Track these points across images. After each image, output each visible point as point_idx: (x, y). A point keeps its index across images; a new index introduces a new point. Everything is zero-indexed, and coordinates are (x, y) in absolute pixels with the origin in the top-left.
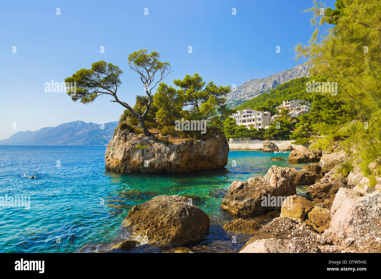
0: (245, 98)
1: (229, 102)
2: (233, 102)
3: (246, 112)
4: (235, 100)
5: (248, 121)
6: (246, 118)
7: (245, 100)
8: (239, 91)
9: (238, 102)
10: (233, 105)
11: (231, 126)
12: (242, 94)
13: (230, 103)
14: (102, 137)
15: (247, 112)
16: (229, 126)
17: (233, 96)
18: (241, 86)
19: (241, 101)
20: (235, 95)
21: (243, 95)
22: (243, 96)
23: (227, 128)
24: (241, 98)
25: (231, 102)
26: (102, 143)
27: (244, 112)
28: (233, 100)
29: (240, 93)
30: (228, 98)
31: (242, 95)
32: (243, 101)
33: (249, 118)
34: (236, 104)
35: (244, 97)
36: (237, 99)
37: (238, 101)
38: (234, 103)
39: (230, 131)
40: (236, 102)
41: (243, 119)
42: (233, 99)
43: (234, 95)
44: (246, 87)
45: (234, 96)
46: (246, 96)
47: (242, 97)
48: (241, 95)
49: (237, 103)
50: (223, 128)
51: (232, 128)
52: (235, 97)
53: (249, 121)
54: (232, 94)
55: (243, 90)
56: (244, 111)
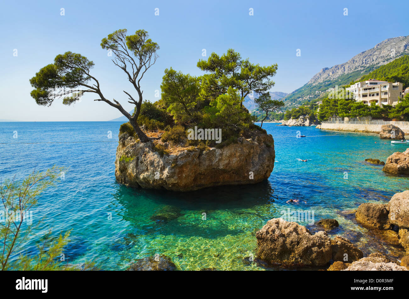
2: (362, 69)
3: (369, 84)
4: (365, 67)
5: (370, 95)
6: (368, 92)
7: (379, 65)
8: (371, 55)
9: (369, 68)
10: (362, 73)
11: (347, 102)
12: (375, 58)
13: (357, 71)
15: (371, 83)
16: (344, 102)
17: (362, 62)
18: (374, 48)
19: (373, 68)
20: (366, 60)
21: (376, 59)
22: (376, 61)
23: (341, 104)
24: (372, 64)
25: (359, 69)
27: (366, 84)
28: (362, 67)
29: (371, 57)
30: (356, 64)
31: (374, 59)
32: (376, 67)
33: (372, 91)
34: (366, 71)
35: (377, 62)
36: (368, 65)
37: (368, 67)
38: (363, 70)
39: (345, 109)
40: (367, 69)
41: (363, 93)
42: (363, 65)
43: (364, 60)
44: (380, 49)
45: (364, 61)
46: (380, 60)
47: (375, 63)
49: (368, 69)
50: (337, 104)
51: (348, 104)
52: (365, 63)
53: (371, 95)
54: (362, 59)
55: (376, 53)
56: (367, 82)
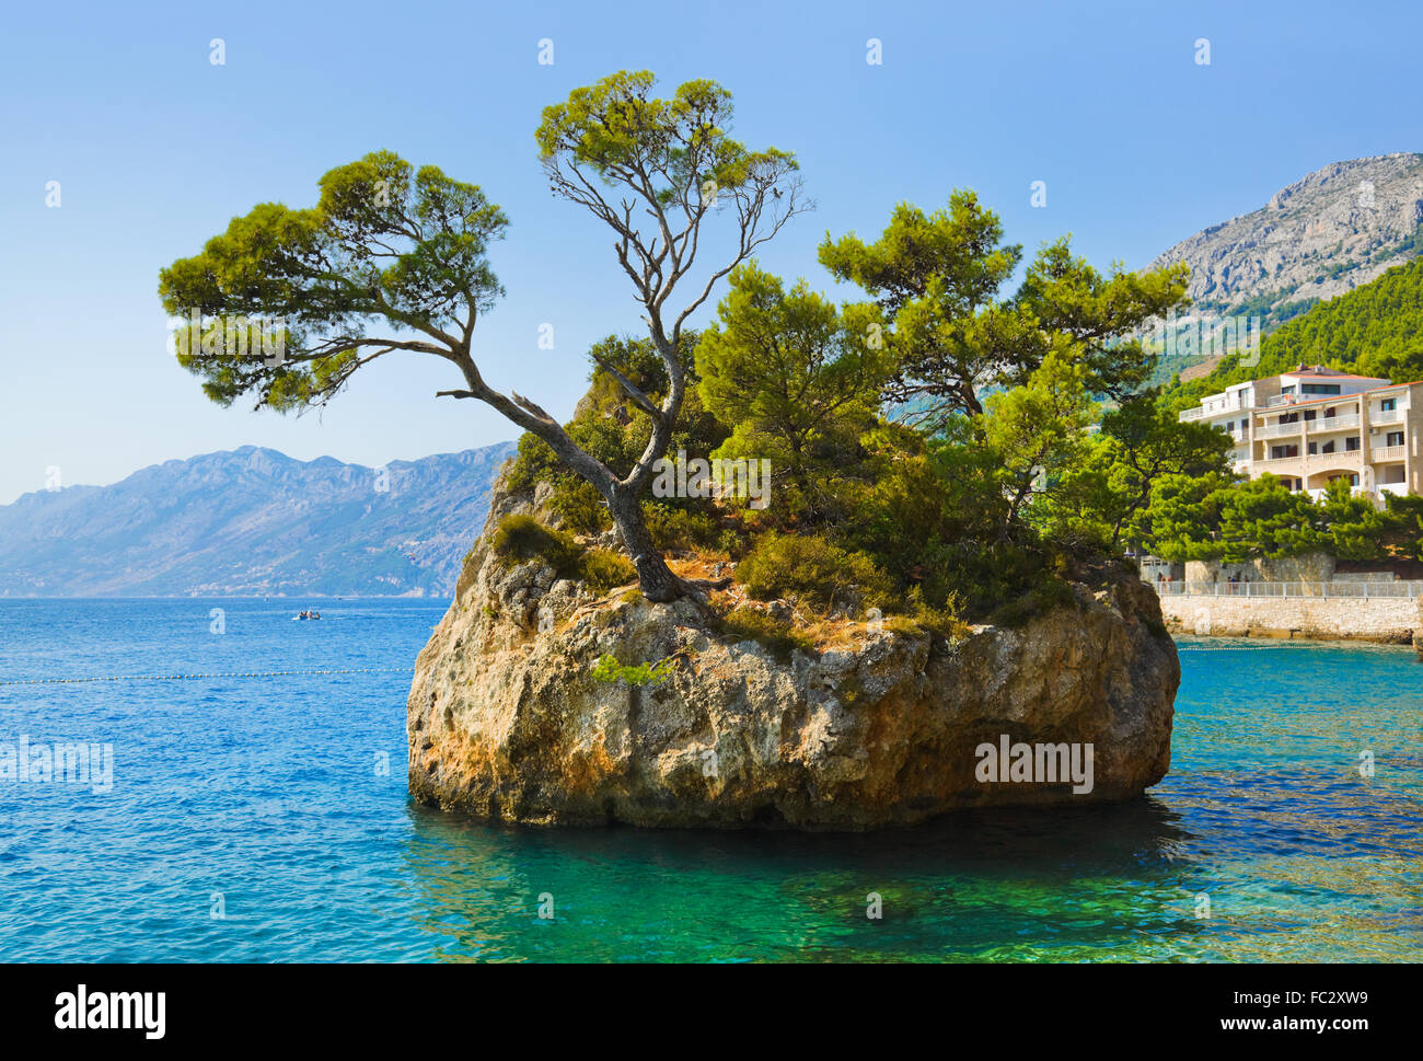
0: (1292, 289)
3: (1298, 390)
4: (1225, 305)
5: (1312, 449)
6: (1300, 431)
7: (1294, 299)
8: (1252, 245)
12: (1271, 262)
15: (1308, 389)
17: (1210, 280)
18: (1265, 211)
20: (1226, 273)
21: (1280, 267)
22: (1277, 276)
24: (1261, 291)
27: (1286, 390)
29: (1255, 256)
31: (1271, 267)
32: (1279, 309)
33: (1321, 426)
35: (1284, 283)
36: (1238, 299)
39: (1190, 516)
41: (1277, 435)
42: (1213, 296)
43: (1219, 268)
44: (1297, 214)
45: (1218, 278)
46: (1299, 271)
47: (1273, 285)
48: (1264, 273)
50: (1141, 495)
52: (1224, 285)
53: (1320, 449)
54: (1205, 265)
55: (1278, 236)
56: (1285, 380)
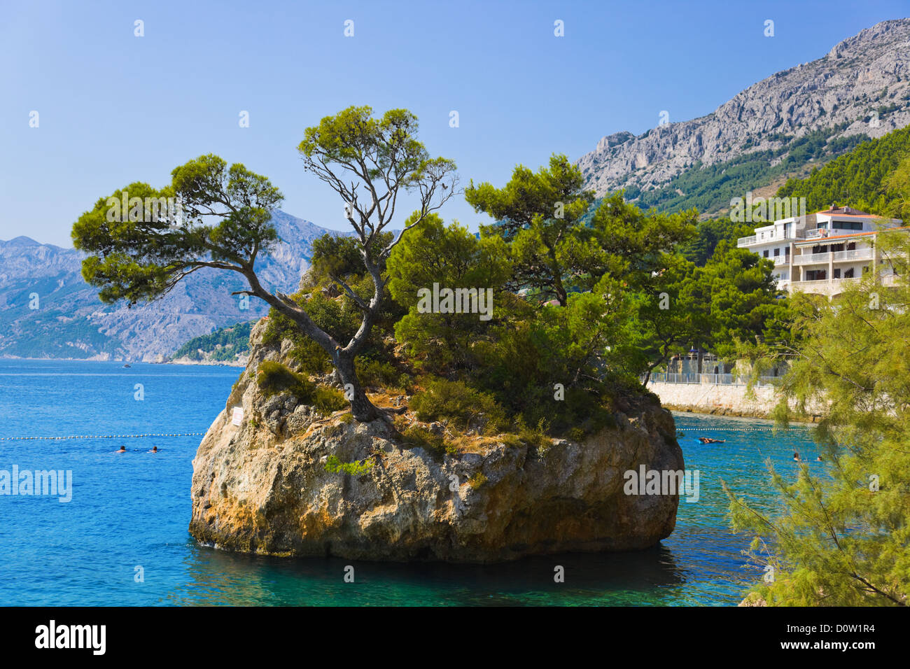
0: (845, 126)
1: (754, 150)
2: (776, 146)
3: (829, 226)
4: (790, 138)
5: (837, 274)
6: (829, 259)
7: (846, 134)
8: (813, 88)
9: (807, 145)
10: (775, 163)
11: (746, 297)
12: (829, 102)
13: (756, 154)
14: (81, 312)
15: (837, 225)
16: (735, 298)
17: (778, 116)
18: (825, 59)
19: (821, 144)
20: (791, 111)
21: (835, 108)
22: (833, 115)
23: (723, 306)
24: (819, 127)
25: (764, 146)
26: (83, 346)
27: (820, 225)
28: (776, 137)
29: (815, 97)
30: (752, 123)
31: (828, 107)
32: (833, 143)
33: (845, 257)
34: (792, 159)
35: (839, 120)
36: (800, 133)
37: (802, 142)
38: (780, 153)
39: (741, 324)
40: (795, 147)
41: (811, 262)
42: (780, 130)
43: (786, 106)
44: (852, 64)
45: (784, 115)
46: (851, 112)
47: (830, 122)
48: (822, 112)
49: (800, 151)
50: (704, 306)
51: (750, 305)
52: (789, 120)
53: (842, 274)
54: (775, 103)
55: (835, 81)
56: (821, 217)
